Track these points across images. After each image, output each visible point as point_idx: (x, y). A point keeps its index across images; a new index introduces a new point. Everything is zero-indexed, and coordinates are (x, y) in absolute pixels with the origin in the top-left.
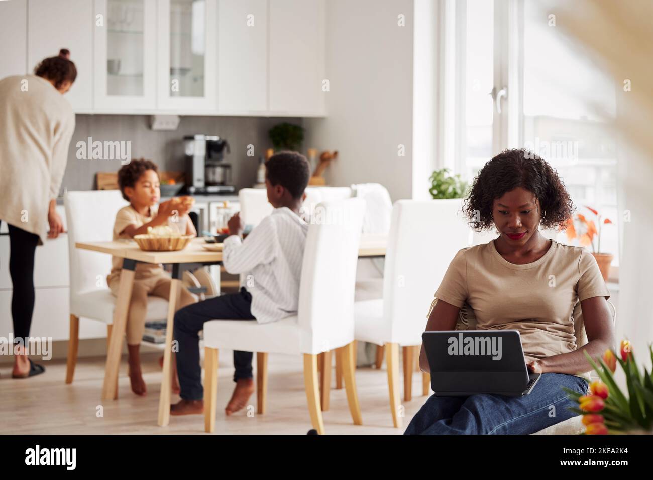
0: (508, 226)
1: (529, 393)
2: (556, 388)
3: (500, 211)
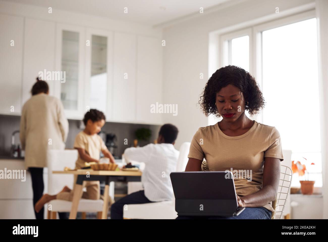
0: (224, 109)
1: (238, 214)
2: (255, 213)
3: (219, 101)
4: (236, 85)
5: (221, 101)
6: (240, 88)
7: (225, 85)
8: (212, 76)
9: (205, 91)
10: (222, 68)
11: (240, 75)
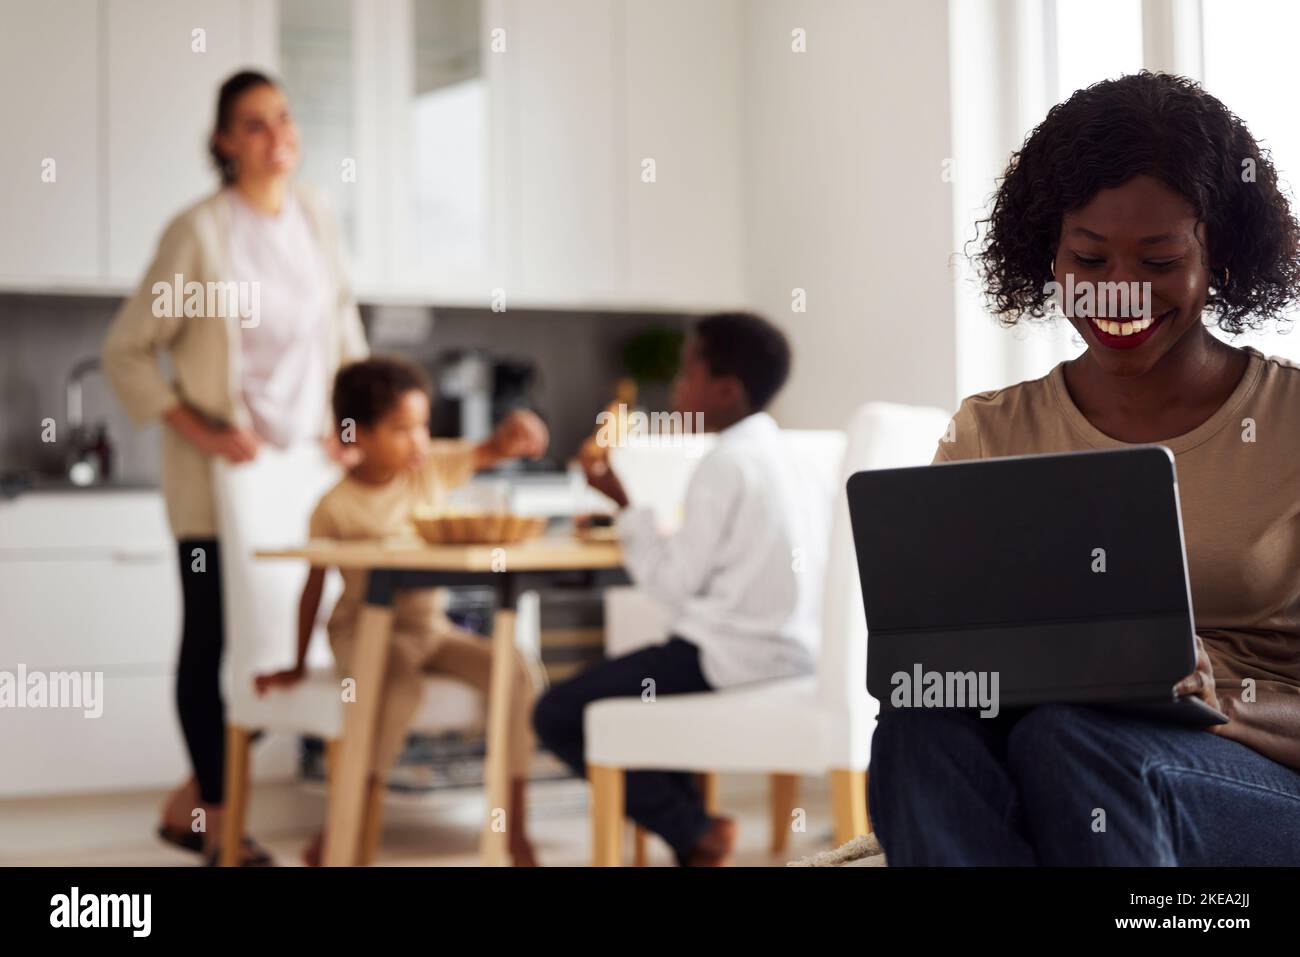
3: (1079, 258)
4: (1177, 183)
5: (1087, 257)
6: (1196, 203)
7: (1115, 176)
8: (1044, 119)
9: (1001, 194)
10: (1106, 81)
11: (1198, 129)
